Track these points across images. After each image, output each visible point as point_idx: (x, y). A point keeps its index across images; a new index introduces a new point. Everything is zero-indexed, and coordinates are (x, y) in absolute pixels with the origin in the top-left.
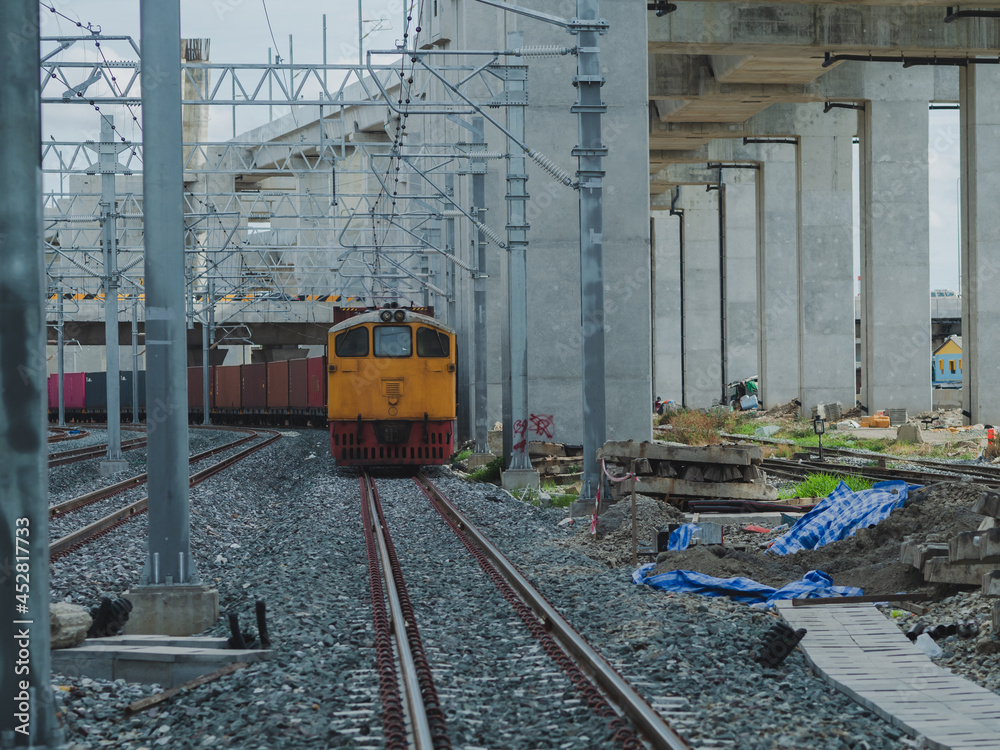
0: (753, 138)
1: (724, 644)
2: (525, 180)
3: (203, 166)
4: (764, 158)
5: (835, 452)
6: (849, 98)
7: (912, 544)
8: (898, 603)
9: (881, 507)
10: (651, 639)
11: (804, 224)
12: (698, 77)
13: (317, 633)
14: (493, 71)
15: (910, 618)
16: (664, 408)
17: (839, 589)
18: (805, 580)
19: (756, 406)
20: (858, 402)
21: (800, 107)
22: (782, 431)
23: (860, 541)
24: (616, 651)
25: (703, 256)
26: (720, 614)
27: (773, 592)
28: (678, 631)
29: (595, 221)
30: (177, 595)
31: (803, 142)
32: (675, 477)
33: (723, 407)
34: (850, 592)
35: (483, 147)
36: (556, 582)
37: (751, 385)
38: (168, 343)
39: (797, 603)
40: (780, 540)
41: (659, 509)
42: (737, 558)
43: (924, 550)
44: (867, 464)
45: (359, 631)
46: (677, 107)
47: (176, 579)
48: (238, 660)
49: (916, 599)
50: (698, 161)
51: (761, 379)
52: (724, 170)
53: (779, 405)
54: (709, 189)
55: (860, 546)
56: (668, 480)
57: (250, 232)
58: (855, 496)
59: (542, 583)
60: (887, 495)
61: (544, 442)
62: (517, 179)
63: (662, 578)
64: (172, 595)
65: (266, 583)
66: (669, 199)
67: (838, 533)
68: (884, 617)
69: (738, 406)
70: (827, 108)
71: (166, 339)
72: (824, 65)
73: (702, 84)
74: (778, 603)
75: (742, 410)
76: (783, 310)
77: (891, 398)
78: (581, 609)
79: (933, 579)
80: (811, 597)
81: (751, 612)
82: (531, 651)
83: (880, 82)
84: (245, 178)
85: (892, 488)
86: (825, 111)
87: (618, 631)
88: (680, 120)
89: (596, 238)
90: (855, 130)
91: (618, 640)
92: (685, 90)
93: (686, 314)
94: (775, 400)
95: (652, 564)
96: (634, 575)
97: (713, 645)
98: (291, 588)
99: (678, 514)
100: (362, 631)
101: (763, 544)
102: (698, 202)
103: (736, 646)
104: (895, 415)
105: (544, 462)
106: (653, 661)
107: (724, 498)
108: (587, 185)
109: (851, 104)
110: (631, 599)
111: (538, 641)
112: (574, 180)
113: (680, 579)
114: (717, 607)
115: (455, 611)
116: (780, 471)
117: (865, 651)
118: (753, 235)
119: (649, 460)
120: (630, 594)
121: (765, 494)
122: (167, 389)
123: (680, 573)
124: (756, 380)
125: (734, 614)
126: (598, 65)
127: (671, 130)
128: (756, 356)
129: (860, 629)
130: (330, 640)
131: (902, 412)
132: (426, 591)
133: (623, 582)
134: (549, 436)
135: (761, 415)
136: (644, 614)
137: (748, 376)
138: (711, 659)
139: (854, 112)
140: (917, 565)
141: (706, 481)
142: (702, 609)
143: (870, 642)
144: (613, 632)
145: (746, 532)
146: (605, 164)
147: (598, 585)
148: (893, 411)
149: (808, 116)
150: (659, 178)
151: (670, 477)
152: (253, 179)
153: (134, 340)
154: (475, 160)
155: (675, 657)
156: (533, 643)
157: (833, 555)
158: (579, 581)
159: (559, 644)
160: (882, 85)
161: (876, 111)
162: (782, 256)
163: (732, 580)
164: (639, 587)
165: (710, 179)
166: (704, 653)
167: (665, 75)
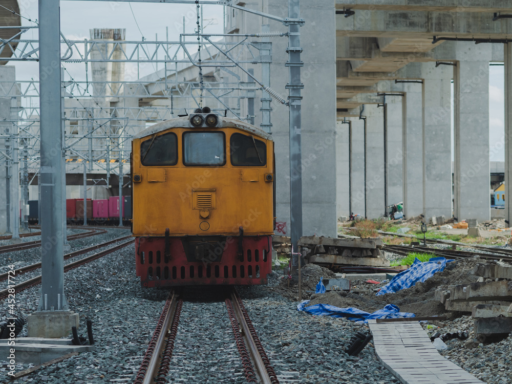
0: (400, 80)
1: (329, 344)
2: (270, 101)
3: (122, 94)
4: (406, 90)
5: (435, 241)
6: (449, 59)
7: (441, 291)
8: (431, 321)
9: (432, 271)
10: (293, 340)
11: (426, 124)
12: (371, 49)
13: (120, 337)
14: (254, 45)
15: (436, 329)
16: (355, 218)
17: (402, 314)
18: (385, 309)
19: (401, 217)
20: (453, 216)
21: (424, 64)
22: (412, 230)
23: (418, 289)
24: (274, 346)
25: (376, 141)
26: (337, 327)
27: (368, 315)
28: (308, 336)
29: (297, 122)
30: (56, 316)
31: (426, 82)
32: (337, 255)
33: (384, 218)
34: (408, 315)
35: (253, 84)
36: (259, 310)
37: (400, 207)
38: (53, 185)
39: (379, 321)
40: (384, 287)
41: (322, 271)
42: (352, 298)
43: (446, 294)
44: (448, 248)
45: (145, 335)
46: (360, 64)
47: (56, 308)
48: (74, 351)
49: (441, 319)
50: (372, 92)
51: (405, 204)
52: (386, 97)
53: (414, 217)
54: (379, 106)
55: (417, 291)
56: (333, 256)
57: (147, 127)
58: (420, 265)
59: (252, 310)
60: (436, 264)
61: (281, 236)
62: (266, 101)
63: (313, 307)
64: (54, 316)
65: (107, 310)
66: (359, 111)
67: (409, 284)
68: (422, 329)
69: (393, 217)
70: (437, 65)
71: (51, 183)
72: (433, 43)
73: (373, 52)
74: (369, 321)
75: (395, 219)
76: (416, 169)
77: (469, 213)
78: (265, 324)
79: (450, 309)
80: (387, 318)
81: (355, 326)
82: (231, 346)
83: (464, 51)
84: (144, 100)
85: (439, 261)
86: (436, 66)
87: (278, 336)
88: (362, 71)
89: (298, 131)
90: (452, 76)
91: (277, 341)
92: (364, 55)
93: (367, 170)
94: (411, 214)
95: (308, 300)
96: (298, 306)
97: (323, 344)
98: (118, 312)
99: (332, 274)
100: (147, 335)
101: (376, 289)
102: (373, 113)
103: (336, 344)
104: (471, 223)
105: (281, 246)
106: (290, 352)
107: (362, 266)
108: (293, 104)
109: (449, 62)
110: (293, 319)
111: (235, 341)
112: (287, 101)
113: (321, 308)
114: (337, 323)
115: (201, 325)
116: (400, 251)
117: (406, 347)
118: (400, 130)
119: (323, 245)
120: (293, 316)
121: (383, 263)
122: (52, 209)
123: (321, 305)
124: (402, 204)
125: (345, 327)
126: (299, 42)
127: (358, 76)
128: (402, 192)
129: (408, 335)
130: (127, 340)
131: (475, 220)
132: (190, 314)
133: (292, 309)
134: (284, 233)
135: (404, 222)
136: (297, 327)
137: (399, 203)
138: (321, 351)
139: (452, 67)
140: (442, 302)
141: (354, 257)
142: (328, 324)
143: (410, 342)
144: (276, 336)
145: (367, 283)
146: (302, 92)
147: (279, 311)
148: (470, 220)
149: (429, 69)
150: (353, 100)
151: (335, 255)
152: (148, 100)
153: (85, 183)
154: (249, 91)
155: (302, 350)
156: (233, 342)
157: (403, 296)
158: (270, 309)
159: (245, 343)
160: (466, 53)
161: (462, 66)
162: (415, 140)
163: (347, 309)
164: (299, 312)
165: (379, 101)
166: (317, 348)
167: (354, 48)
